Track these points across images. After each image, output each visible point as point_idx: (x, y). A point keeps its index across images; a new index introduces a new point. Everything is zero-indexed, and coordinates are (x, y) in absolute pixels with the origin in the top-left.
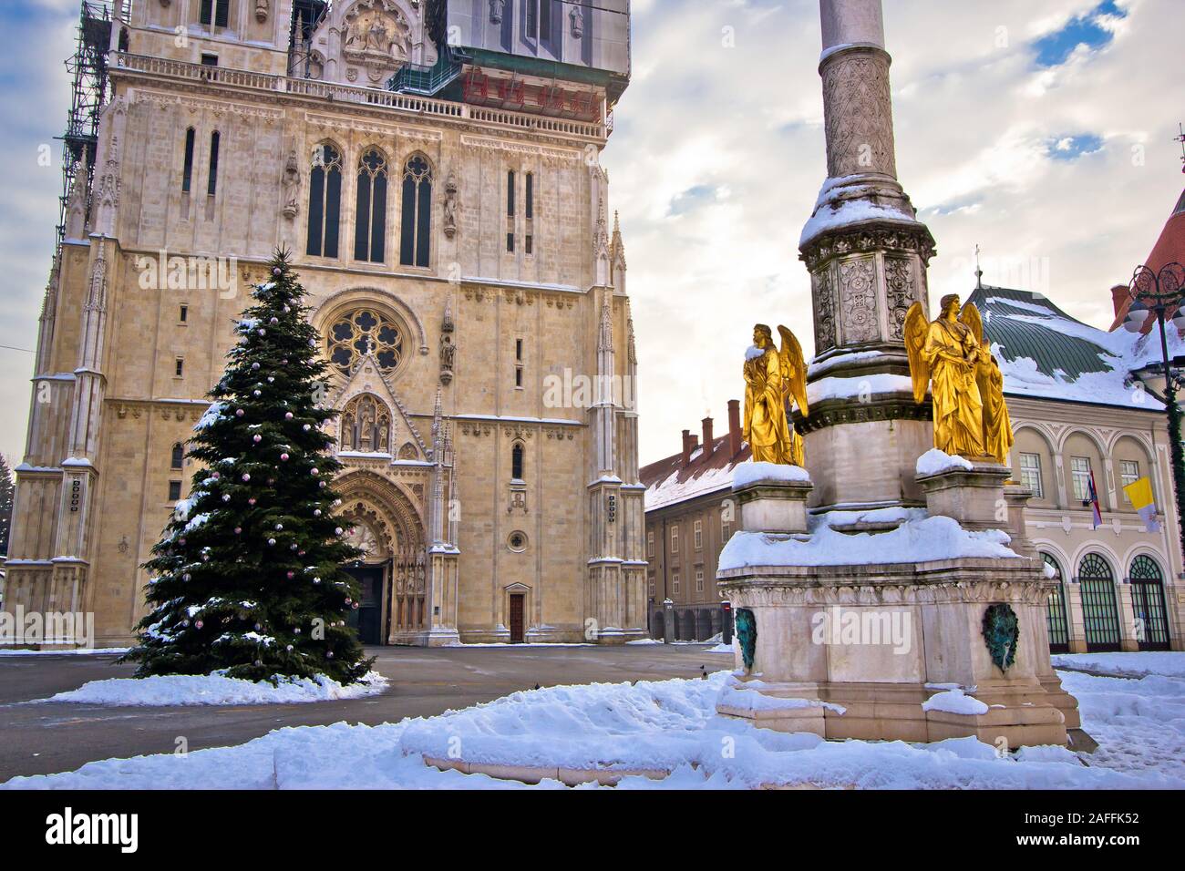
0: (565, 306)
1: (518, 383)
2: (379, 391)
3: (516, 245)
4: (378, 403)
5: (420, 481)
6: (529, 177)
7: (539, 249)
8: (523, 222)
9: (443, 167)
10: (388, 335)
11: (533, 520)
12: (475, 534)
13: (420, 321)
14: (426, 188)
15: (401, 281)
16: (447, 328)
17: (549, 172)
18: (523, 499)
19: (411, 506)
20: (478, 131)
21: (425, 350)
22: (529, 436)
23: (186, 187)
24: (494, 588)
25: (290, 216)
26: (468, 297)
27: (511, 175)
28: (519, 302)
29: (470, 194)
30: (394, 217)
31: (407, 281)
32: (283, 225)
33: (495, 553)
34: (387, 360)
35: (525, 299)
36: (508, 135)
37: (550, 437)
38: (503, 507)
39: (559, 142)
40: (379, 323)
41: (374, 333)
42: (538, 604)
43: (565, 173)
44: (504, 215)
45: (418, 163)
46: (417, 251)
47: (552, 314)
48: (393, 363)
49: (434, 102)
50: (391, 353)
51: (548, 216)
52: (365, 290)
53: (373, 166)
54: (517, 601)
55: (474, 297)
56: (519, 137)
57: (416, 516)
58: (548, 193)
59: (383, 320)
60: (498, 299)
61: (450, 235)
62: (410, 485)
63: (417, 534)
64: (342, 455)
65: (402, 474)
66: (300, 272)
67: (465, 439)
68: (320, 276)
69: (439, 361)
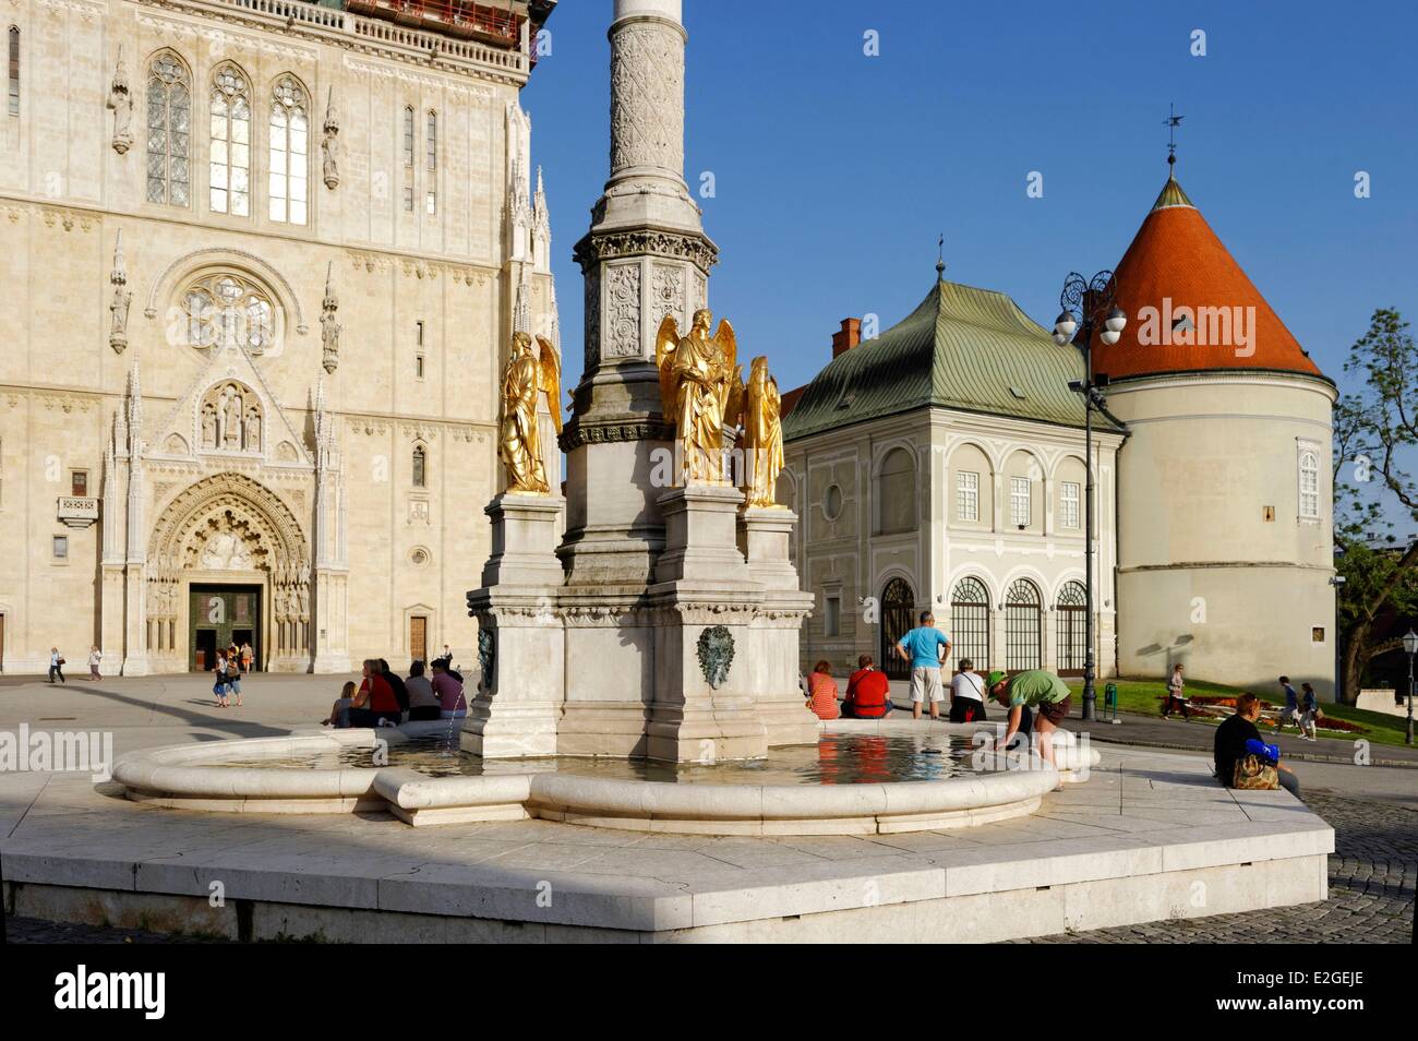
0: (475, 283)
1: (420, 373)
2: (247, 378)
3: (415, 203)
4: (246, 391)
5: (300, 486)
6: (432, 115)
7: (444, 209)
8: (425, 175)
9: (322, 98)
11: (435, 533)
12: (369, 548)
13: (295, 292)
15: (271, 241)
17: (456, 112)
18: (425, 509)
19: (291, 516)
20: (366, 51)
21: (303, 330)
22: (432, 436)
24: (392, 609)
25: (121, 148)
26: (357, 266)
27: (411, 111)
28: (420, 275)
29: (357, 134)
31: (279, 241)
33: (392, 570)
35: (426, 270)
36: (404, 61)
37: (456, 438)
38: (401, 518)
39: (469, 73)
42: (443, 627)
43: (476, 114)
44: (400, 165)
47: (459, 291)
51: (455, 169)
52: (226, 250)
54: (420, 623)
55: (364, 267)
56: (417, 65)
58: (455, 138)
59: (251, 288)
60: (394, 269)
62: (288, 491)
64: (201, 457)
65: (279, 478)
66: (140, 224)
67: (353, 438)
68: (166, 229)
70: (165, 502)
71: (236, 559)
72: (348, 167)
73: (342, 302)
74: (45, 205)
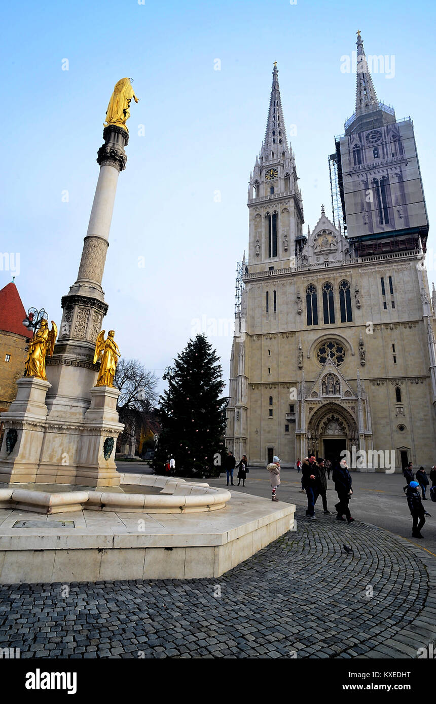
0: (413, 327)
1: (395, 362)
2: (335, 372)
3: (387, 306)
4: (335, 376)
5: (353, 405)
6: (390, 278)
7: (398, 306)
8: (390, 296)
9: (353, 283)
10: (340, 350)
11: (408, 419)
12: (382, 426)
13: (351, 343)
14: (348, 292)
15: (342, 329)
16: (361, 344)
17: (399, 274)
18: (402, 411)
19: (351, 415)
20: (365, 266)
21: (354, 354)
22: (402, 384)
23: (267, 311)
25: (299, 313)
27: (382, 279)
28: (391, 329)
29: (365, 291)
30: (337, 306)
31: (344, 328)
32: (298, 316)
33: (391, 434)
34: (340, 359)
35: (394, 327)
36: (379, 264)
37: (412, 383)
38: (393, 415)
40: (336, 346)
41: (334, 350)
42: (414, 455)
43: (406, 273)
44: (381, 296)
45: (345, 284)
46: (347, 316)
47: (407, 331)
48: (343, 360)
50: (341, 356)
51: (401, 292)
52: (328, 334)
53: (328, 289)
54: (404, 454)
56: (383, 264)
57: (353, 419)
58: (399, 282)
59: (337, 344)
60: (381, 329)
61: (359, 308)
62: (350, 407)
63: (354, 426)
64: (322, 397)
65: (346, 403)
66: (305, 332)
67: (373, 387)
68: (312, 332)
69: (359, 357)
70: (312, 413)
71: (337, 431)
72: (364, 301)
73: (365, 343)
74: (282, 333)
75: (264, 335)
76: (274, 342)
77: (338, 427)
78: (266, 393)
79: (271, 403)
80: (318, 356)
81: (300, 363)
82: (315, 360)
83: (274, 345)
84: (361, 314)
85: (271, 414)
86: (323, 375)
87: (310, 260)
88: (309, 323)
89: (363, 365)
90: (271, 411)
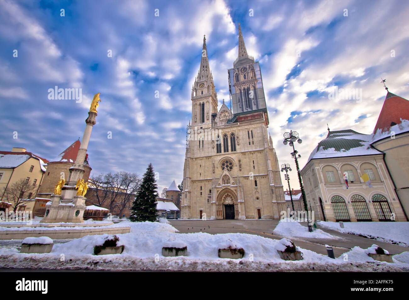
0: (261, 153)
1: (254, 168)
2: (228, 174)
3: (251, 144)
4: (228, 176)
5: (236, 189)
6: (252, 131)
7: (255, 143)
8: (252, 139)
9: (236, 134)
10: (231, 164)
11: (260, 194)
12: (249, 197)
13: (235, 161)
14: (234, 138)
16: (240, 161)
17: (255, 129)
18: (258, 190)
19: (235, 194)
20: (242, 126)
21: (236, 166)
22: (257, 178)
23: (200, 147)
24: (254, 208)
27: (248, 132)
28: (252, 154)
29: (241, 137)
30: (229, 144)
31: (232, 154)
32: (213, 149)
33: (253, 201)
34: (231, 168)
36: (247, 125)
37: (261, 178)
38: (254, 192)
39: (256, 124)
41: (228, 164)
42: (263, 211)
43: (258, 129)
44: (248, 139)
45: (232, 134)
46: (234, 149)
47: (259, 154)
48: (232, 168)
49: (233, 124)
50: (231, 167)
51: (256, 137)
52: (226, 157)
53: (225, 137)
54: (259, 211)
55: (244, 154)
56: (249, 125)
57: (236, 195)
58: (256, 133)
59: (229, 161)
60: (248, 154)
61: (238, 145)
62: (234, 190)
63: (236, 198)
64: (222, 186)
65: (233, 188)
66: (216, 156)
67: (245, 180)
68: (219, 156)
69: (239, 167)
70: (218, 193)
71: (229, 201)
72: (241, 142)
73: (241, 160)
74: (206, 157)
75: (198, 158)
76: (203, 161)
77: (230, 199)
78: (200, 184)
79: (201, 189)
80: (222, 167)
81: (213, 170)
82: (220, 169)
83: (203, 163)
84: (239, 148)
85: (201, 195)
86: (222, 176)
87: (218, 124)
88: (218, 152)
89: (240, 170)
90: (201, 193)
